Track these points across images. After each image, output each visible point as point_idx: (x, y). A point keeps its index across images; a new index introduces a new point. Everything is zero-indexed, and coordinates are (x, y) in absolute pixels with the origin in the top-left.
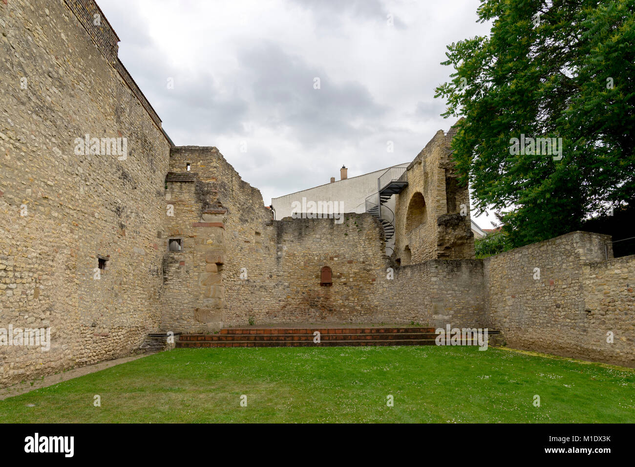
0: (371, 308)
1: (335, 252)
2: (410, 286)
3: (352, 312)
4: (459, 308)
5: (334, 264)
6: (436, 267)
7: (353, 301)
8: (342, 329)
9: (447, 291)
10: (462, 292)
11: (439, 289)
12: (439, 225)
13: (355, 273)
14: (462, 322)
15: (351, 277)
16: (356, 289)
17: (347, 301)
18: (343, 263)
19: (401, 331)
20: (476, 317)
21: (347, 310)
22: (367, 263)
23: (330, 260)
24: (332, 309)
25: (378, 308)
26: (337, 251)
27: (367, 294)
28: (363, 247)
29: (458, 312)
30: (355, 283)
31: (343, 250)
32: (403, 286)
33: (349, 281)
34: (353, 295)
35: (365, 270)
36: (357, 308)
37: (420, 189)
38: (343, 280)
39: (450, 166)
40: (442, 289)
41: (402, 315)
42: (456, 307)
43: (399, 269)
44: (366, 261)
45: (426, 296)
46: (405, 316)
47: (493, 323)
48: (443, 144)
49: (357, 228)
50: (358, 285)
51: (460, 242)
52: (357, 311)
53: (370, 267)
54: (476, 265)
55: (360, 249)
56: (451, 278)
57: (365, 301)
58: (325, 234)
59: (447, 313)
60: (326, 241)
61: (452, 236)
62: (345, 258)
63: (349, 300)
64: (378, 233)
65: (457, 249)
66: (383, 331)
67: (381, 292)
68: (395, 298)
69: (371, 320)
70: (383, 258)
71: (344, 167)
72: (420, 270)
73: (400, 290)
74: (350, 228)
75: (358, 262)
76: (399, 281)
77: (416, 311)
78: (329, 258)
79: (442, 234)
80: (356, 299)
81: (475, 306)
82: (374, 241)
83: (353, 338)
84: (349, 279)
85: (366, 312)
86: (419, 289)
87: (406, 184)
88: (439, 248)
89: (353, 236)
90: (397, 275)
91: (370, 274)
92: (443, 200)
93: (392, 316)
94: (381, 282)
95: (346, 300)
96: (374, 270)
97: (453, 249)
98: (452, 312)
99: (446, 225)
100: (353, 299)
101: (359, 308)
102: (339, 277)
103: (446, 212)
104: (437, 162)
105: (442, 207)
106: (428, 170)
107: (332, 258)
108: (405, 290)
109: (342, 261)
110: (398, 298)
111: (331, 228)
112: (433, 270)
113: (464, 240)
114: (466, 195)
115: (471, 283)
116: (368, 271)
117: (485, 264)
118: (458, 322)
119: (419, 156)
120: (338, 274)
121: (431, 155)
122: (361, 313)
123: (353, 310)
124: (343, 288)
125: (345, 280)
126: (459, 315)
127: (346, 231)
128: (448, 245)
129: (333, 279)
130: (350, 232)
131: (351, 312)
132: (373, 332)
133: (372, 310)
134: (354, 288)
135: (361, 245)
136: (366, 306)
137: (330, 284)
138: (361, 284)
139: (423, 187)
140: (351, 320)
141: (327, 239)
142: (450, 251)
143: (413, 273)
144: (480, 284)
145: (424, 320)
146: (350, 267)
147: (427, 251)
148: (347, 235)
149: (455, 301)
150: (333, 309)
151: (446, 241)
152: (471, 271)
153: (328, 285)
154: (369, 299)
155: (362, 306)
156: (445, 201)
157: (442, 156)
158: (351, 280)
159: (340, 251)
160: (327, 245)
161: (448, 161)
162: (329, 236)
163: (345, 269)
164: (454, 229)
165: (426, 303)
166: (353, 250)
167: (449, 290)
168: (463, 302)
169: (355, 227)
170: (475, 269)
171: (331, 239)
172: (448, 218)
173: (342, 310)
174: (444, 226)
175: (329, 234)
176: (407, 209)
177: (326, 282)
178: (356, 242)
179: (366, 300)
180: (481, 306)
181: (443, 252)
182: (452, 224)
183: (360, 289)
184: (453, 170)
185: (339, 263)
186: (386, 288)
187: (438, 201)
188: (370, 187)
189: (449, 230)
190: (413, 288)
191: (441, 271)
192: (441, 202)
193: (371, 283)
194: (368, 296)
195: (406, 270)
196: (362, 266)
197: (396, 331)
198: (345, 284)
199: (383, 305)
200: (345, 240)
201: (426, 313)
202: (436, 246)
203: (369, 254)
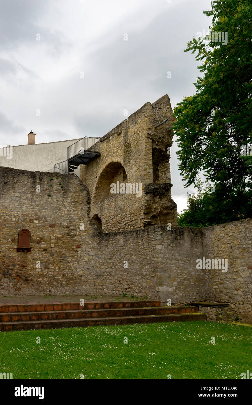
0: (74, 278)
1: (36, 214)
2: (122, 254)
3: (52, 283)
4: (182, 279)
5: (34, 227)
6: (161, 234)
7: (53, 270)
8: (62, 305)
9: (171, 261)
10: (185, 262)
11: (163, 258)
12: (147, 193)
13: (57, 238)
14: (184, 294)
15: (53, 243)
16: (58, 256)
17: (47, 270)
18: (43, 226)
19: (127, 305)
20: (197, 289)
21: (46, 279)
22: (71, 228)
23: (30, 222)
24: (28, 278)
25: (83, 278)
26: (39, 213)
27: (70, 263)
28: (68, 211)
29: (181, 283)
30: (57, 250)
31: (45, 212)
32: (112, 254)
33: (50, 247)
34: (53, 263)
35: (69, 235)
36: (58, 277)
37: (118, 159)
38: (43, 245)
39: (156, 137)
40: (166, 259)
41: (112, 286)
42: (179, 278)
43: (109, 236)
44: (71, 226)
45: (145, 266)
46: (115, 288)
47: (218, 295)
48: (151, 116)
49: (61, 189)
50: (60, 252)
51: (165, 211)
52: (57, 281)
53: (75, 233)
54: (196, 234)
55: (64, 212)
56: (175, 247)
57: (67, 270)
58: (25, 193)
59: (171, 285)
60: (26, 201)
61: (158, 205)
62: (46, 221)
63: (48, 268)
64: (86, 197)
65: (163, 218)
66: (107, 306)
67: (86, 260)
68: (103, 267)
69: (74, 291)
70: (90, 224)
71: (32, 133)
72: (137, 237)
73: (110, 259)
74: (54, 189)
75: (61, 226)
76: (108, 248)
77: (129, 282)
78: (28, 220)
79: (149, 203)
80: (57, 268)
81: (196, 277)
82: (80, 204)
83: (77, 315)
84: (50, 245)
85: (68, 283)
86: (134, 257)
87: (99, 154)
88: (145, 217)
89: (57, 198)
90: (106, 242)
91: (74, 241)
92: (149, 169)
93: (99, 287)
94: (87, 249)
95: (45, 268)
96: (80, 235)
97: (159, 219)
98: (175, 283)
99: (154, 194)
100: (53, 268)
101: (60, 278)
102: (39, 242)
103: (152, 181)
104: (145, 132)
105: (149, 176)
106: (131, 139)
107: (31, 221)
108: (116, 258)
109: (43, 224)
110: (106, 267)
111: (33, 187)
112: (158, 237)
113: (169, 210)
114: (167, 167)
115: (192, 253)
116: (73, 236)
117: (206, 234)
118: (181, 294)
119: (117, 127)
120: (38, 238)
121: (135, 126)
122: (62, 284)
123: (52, 280)
124: (42, 254)
125: (45, 245)
126: (182, 287)
127: (50, 191)
128: (154, 214)
129: (32, 245)
130: (53, 193)
131: (50, 283)
132: (97, 307)
133: (75, 280)
134: (55, 255)
135: (66, 208)
136: (68, 276)
137: (29, 250)
138: (64, 251)
139: (122, 157)
140: (50, 291)
141: (27, 198)
142: (156, 221)
143: (126, 241)
144: (200, 254)
145: (140, 292)
146: (53, 231)
147: (127, 219)
148: (50, 196)
149: (179, 271)
150: (30, 278)
151: (153, 210)
152: (192, 240)
153: (25, 251)
154: (72, 268)
155: (64, 275)
156: (151, 171)
157: (149, 127)
158: (52, 246)
159: (41, 213)
160: (27, 205)
161: (155, 133)
162: (30, 196)
163: (46, 233)
164: (161, 198)
165: (144, 273)
166: (56, 213)
167: (173, 259)
168: (186, 272)
169: (60, 188)
170: (195, 238)
171: (32, 199)
172: (157, 187)
173: (40, 279)
174: (152, 195)
175: (30, 193)
176: (98, 178)
177: (24, 247)
178: (60, 205)
179: (69, 269)
180: (201, 277)
181: (150, 221)
182: (160, 193)
183: (62, 256)
184: (158, 142)
185: (40, 226)
186: (92, 255)
187: (145, 169)
188: (56, 156)
189: (157, 199)
190: (127, 256)
191: (166, 238)
192: (148, 170)
193: (75, 249)
194: (71, 264)
195: (118, 237)
196: (65, 230)
197: (121, 305)
198: (45, 250)
199: (88, 275)
200: (48, 201)
201: (144, 284)
202: (143, 215)
203: (74, 218)
